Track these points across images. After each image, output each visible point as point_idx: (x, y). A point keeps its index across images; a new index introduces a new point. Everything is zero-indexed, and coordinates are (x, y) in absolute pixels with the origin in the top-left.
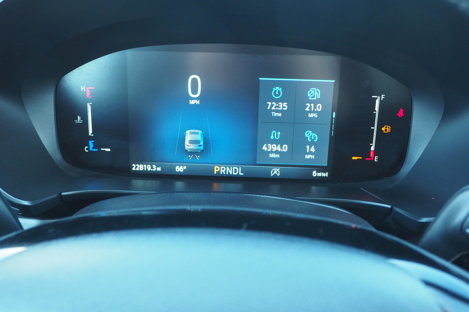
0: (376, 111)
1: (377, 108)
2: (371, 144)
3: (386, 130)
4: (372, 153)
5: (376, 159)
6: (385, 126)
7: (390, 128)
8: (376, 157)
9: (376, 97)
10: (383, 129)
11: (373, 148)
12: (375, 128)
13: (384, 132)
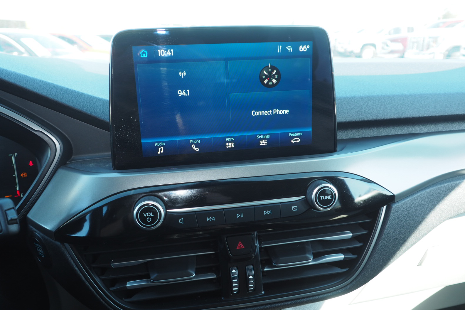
0: (13, 164)
1: (14, 162)
2: (16, 186)
3: (24, 176)
4: (17, 191)
5: (22, 195)
6: (22, 173)
7: (26, 174)
8: (21, 194)
9: (11, 155)
10: (21, 175)
11: (17, 189)
12: (16, 175)
13: (23, 177)
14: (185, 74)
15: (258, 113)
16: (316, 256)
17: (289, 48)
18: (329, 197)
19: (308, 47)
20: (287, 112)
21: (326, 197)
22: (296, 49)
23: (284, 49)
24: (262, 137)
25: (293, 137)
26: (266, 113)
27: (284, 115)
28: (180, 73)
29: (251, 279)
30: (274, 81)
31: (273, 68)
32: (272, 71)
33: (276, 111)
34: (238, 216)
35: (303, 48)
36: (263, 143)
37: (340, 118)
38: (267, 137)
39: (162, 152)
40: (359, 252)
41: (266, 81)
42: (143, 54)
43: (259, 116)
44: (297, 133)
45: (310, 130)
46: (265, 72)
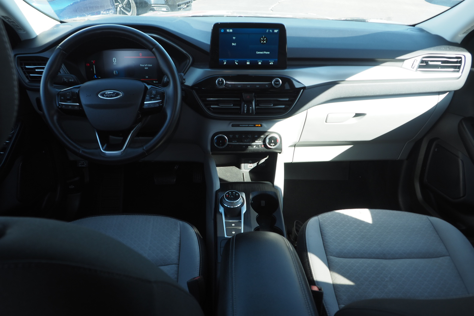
14: (235, 38)
15: (258, 53)
16: (274, 105)
17: (271, 31)
18: (278, 83)
19: (278, 30)
20: (269, 53)
21: (277, 83)
22: (273, 31)
23: (269, 31)
24: (259, 61)
25: (271, 62)
26: (261, 53)
27: (268, 54)
28: (233, 38)
29: (251, 109)
30: (265, 42)
31: (265, 37)
32: (265, 38)
33: (265, 52)
34: (248, 86)
35: (276, 31)
36: (260, 63)
37: (289, 56)
38: (261, 61)
39: (225, 63)
40: (290, 105)
41: (262, 42)
42: (222, 31)
43: (259, 54)
44: (272, 60)
45: (277, 60)
46: (262, 39)
